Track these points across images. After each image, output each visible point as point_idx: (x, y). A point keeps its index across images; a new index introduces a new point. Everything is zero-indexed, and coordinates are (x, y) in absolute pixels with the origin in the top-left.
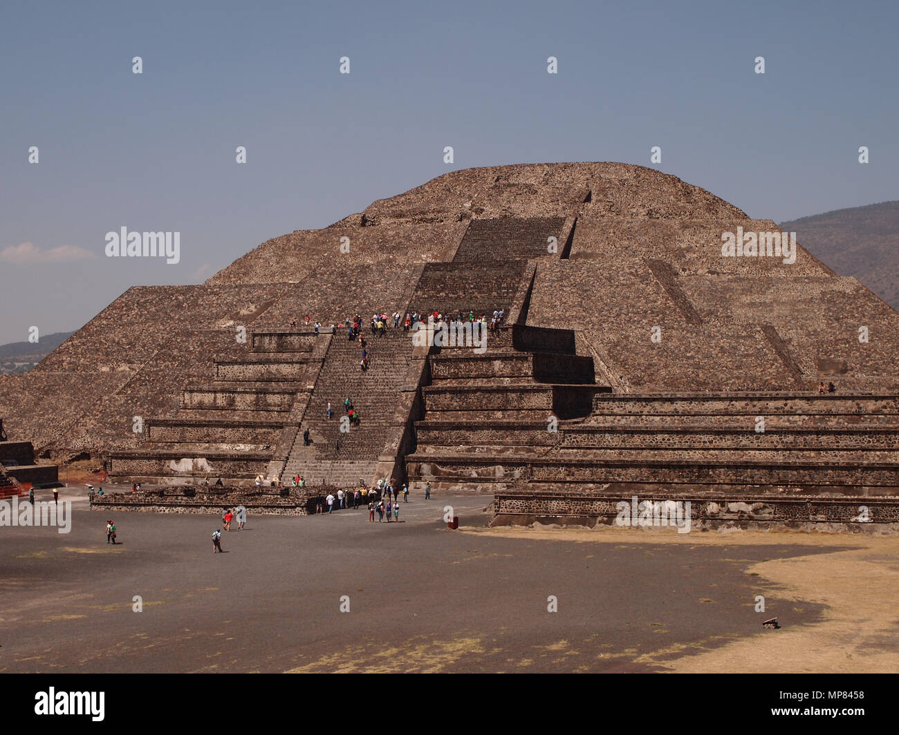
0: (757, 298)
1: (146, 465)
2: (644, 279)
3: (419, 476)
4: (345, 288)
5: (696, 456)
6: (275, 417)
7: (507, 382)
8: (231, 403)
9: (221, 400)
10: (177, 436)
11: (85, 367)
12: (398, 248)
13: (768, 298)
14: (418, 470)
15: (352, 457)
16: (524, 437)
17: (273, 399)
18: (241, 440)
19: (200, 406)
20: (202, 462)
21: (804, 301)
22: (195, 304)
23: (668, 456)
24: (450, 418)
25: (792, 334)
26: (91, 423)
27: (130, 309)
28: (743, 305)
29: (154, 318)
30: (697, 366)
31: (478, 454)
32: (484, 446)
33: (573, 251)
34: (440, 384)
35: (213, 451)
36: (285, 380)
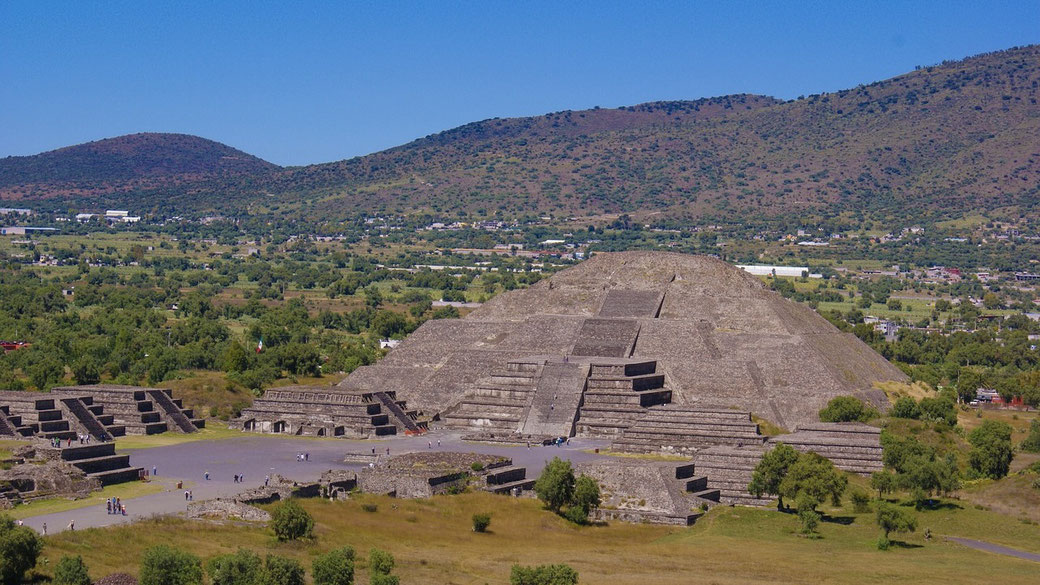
0: (750, 345)
1: (462, 421)
2: (694, 334)
3: (582, 431)
4: (544, 331)
5: (681, 431)
6: (518, 402)
7: (621, 391)
8: (499, 395)
9: (494, 393)
10: (475, 409)
11: (406, 364)
12: (570, 304)
13: (756, 345)
14: (582, 429)
15: (554, 422)
16: (627, 416)
17: (517, 394)
18: (504, 412)
19: (485, 396)
20: (488, 421)
21: (773, 348)
22: (462, 332)
23: (672, 431)
24: (595, 407)
25: (764, 366)
26: (416, 396)
27: (427, 333)
28: (742, 349)
29: (441, 338)
30: (714, 382)
31: (607, 423)
32: (610, 418)
33: (662, 311)
34: (592, 391)
35: (492, 417)
36: (523, 385)
